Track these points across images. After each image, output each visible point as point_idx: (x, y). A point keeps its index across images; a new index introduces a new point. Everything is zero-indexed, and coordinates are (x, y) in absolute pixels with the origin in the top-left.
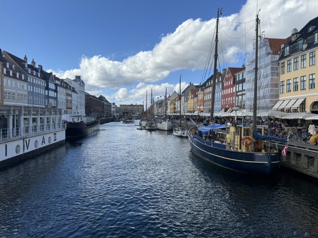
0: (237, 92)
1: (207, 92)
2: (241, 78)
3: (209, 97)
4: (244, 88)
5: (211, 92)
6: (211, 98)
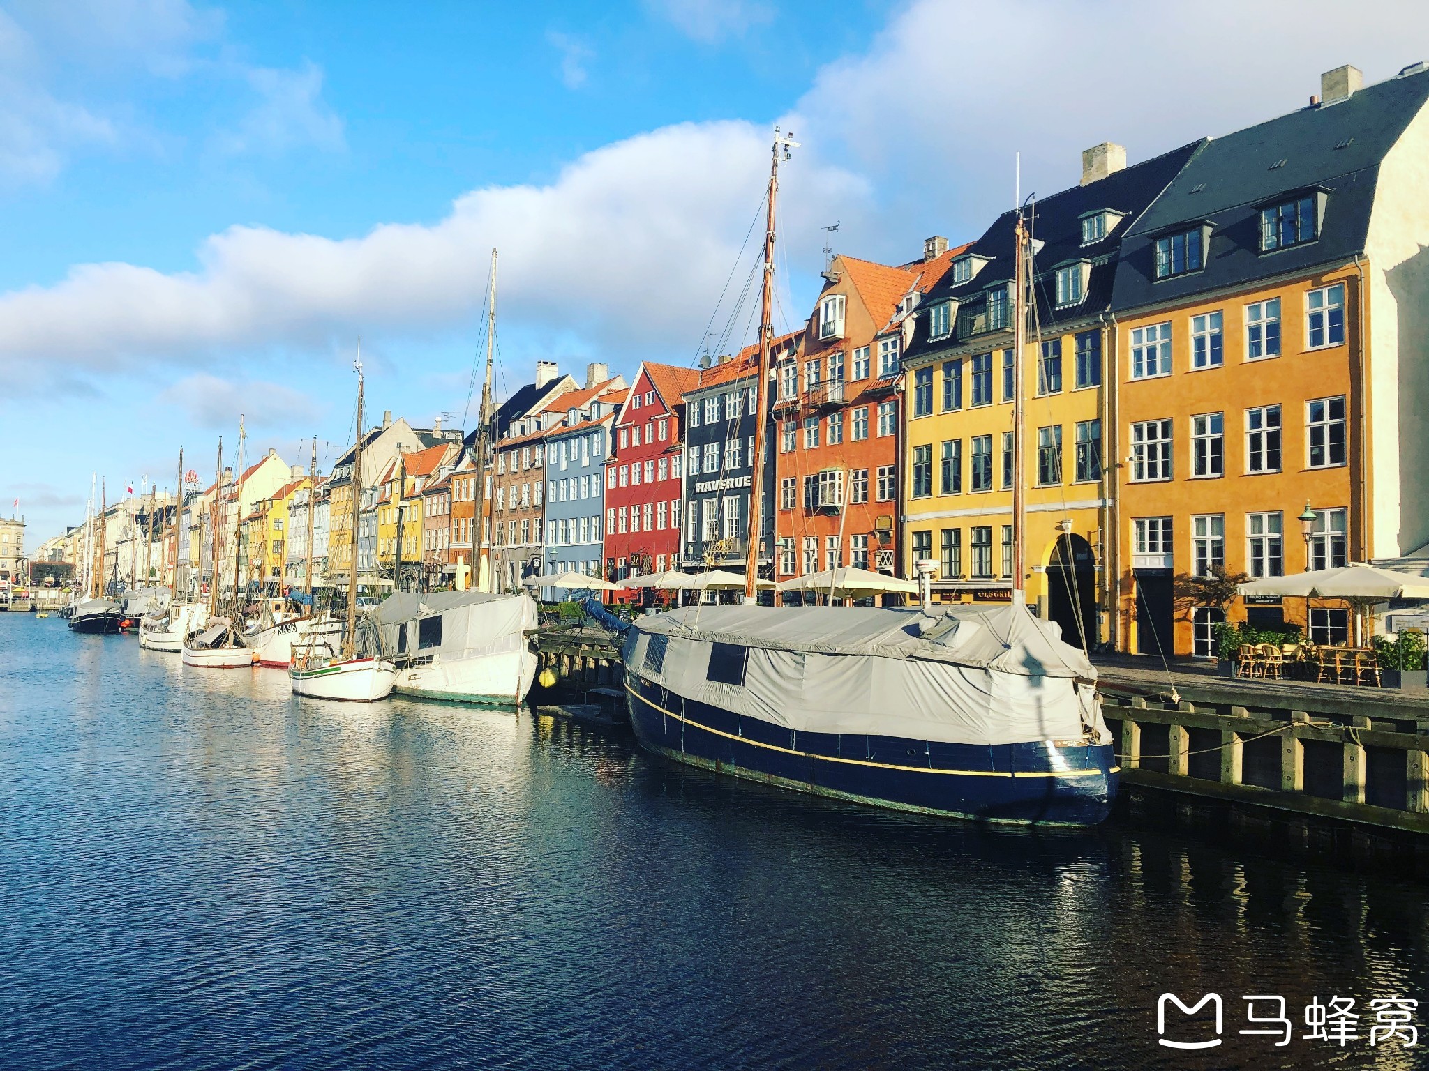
0: (692, 481)
1: (512, 469)
2: (711, 419)
3: (526, 497)
4: (729, 466)
5: (539, 468)
6: (537, 501)
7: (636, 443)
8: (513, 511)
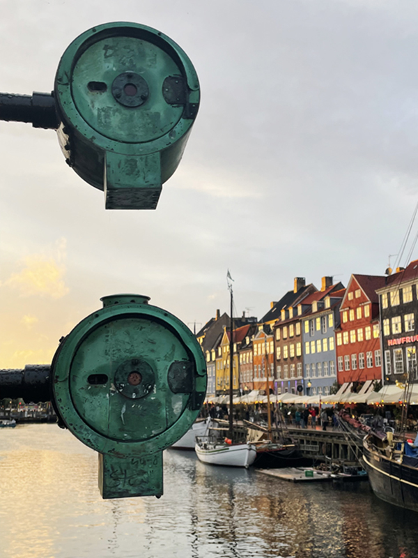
0: (385, 339)
1: (285, 336)
2: (395, 302)
3: (293, 352)
4: (407, 329)
5: (299, 336)
6: (299, 353)
7: (352, 318)
8: (286, 359)
